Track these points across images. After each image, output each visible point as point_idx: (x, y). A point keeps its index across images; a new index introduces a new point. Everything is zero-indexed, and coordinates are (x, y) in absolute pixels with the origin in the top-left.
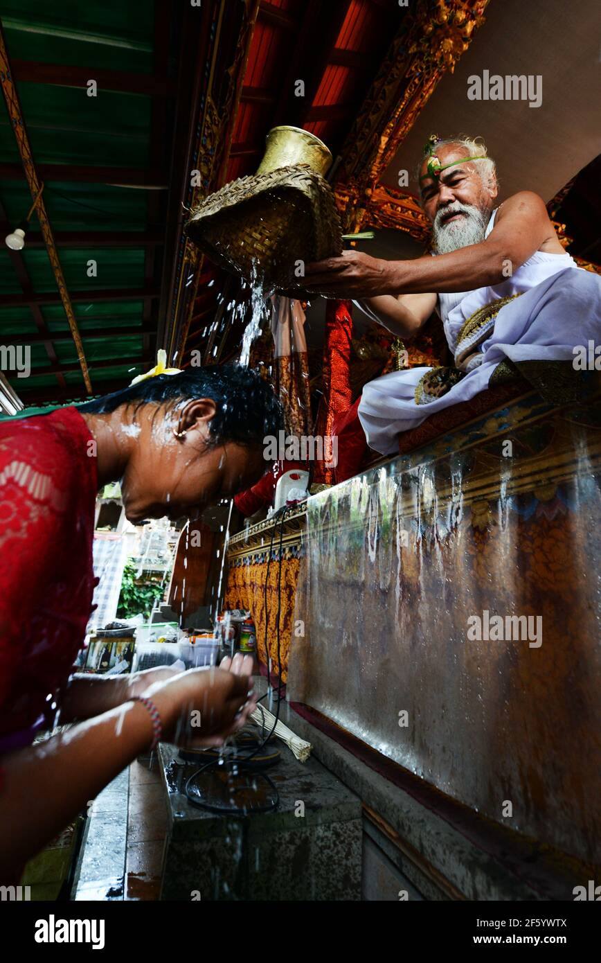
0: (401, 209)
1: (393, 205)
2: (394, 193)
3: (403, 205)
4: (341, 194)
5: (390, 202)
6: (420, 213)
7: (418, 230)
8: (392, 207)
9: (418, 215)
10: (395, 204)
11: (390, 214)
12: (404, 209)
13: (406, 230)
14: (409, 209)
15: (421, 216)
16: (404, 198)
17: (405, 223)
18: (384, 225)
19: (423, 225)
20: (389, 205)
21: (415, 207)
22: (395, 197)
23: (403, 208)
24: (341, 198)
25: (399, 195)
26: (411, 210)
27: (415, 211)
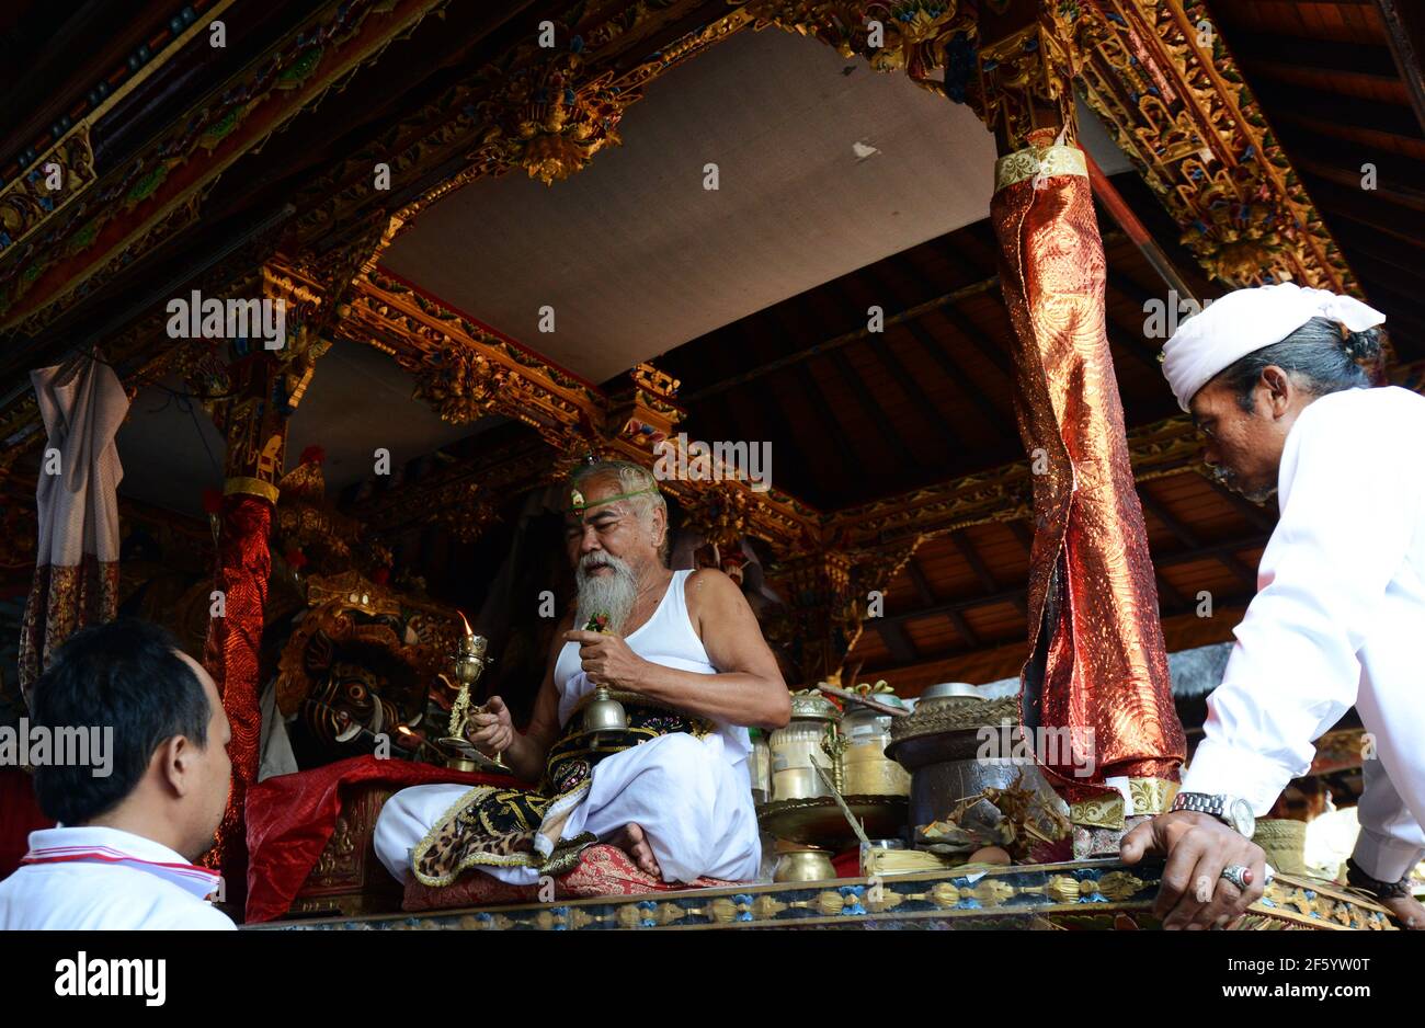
0: (389, 311)
1: (375, 303)
3: (394, 303)
4: (275, 272)
5: (369, 295)
6: (423, 324)
7: (413, 356)
8: (371, 305)
9: (419, 327)
10: (377, 299)
11: (364, 318)
12: (394, 312)
13: (389, 350)
14: (404, 314)
15: (423, 329)
16: (398, 291)
17: (388, 336)
18: (348, 335)
19: (425, 346)
20: (366, 299)
21: (417, 312)
22: (382, 285)
23: (392, 308)
24: (274, 279)
25: (390, 283)
26: (407, 315)
27: (413, 319)
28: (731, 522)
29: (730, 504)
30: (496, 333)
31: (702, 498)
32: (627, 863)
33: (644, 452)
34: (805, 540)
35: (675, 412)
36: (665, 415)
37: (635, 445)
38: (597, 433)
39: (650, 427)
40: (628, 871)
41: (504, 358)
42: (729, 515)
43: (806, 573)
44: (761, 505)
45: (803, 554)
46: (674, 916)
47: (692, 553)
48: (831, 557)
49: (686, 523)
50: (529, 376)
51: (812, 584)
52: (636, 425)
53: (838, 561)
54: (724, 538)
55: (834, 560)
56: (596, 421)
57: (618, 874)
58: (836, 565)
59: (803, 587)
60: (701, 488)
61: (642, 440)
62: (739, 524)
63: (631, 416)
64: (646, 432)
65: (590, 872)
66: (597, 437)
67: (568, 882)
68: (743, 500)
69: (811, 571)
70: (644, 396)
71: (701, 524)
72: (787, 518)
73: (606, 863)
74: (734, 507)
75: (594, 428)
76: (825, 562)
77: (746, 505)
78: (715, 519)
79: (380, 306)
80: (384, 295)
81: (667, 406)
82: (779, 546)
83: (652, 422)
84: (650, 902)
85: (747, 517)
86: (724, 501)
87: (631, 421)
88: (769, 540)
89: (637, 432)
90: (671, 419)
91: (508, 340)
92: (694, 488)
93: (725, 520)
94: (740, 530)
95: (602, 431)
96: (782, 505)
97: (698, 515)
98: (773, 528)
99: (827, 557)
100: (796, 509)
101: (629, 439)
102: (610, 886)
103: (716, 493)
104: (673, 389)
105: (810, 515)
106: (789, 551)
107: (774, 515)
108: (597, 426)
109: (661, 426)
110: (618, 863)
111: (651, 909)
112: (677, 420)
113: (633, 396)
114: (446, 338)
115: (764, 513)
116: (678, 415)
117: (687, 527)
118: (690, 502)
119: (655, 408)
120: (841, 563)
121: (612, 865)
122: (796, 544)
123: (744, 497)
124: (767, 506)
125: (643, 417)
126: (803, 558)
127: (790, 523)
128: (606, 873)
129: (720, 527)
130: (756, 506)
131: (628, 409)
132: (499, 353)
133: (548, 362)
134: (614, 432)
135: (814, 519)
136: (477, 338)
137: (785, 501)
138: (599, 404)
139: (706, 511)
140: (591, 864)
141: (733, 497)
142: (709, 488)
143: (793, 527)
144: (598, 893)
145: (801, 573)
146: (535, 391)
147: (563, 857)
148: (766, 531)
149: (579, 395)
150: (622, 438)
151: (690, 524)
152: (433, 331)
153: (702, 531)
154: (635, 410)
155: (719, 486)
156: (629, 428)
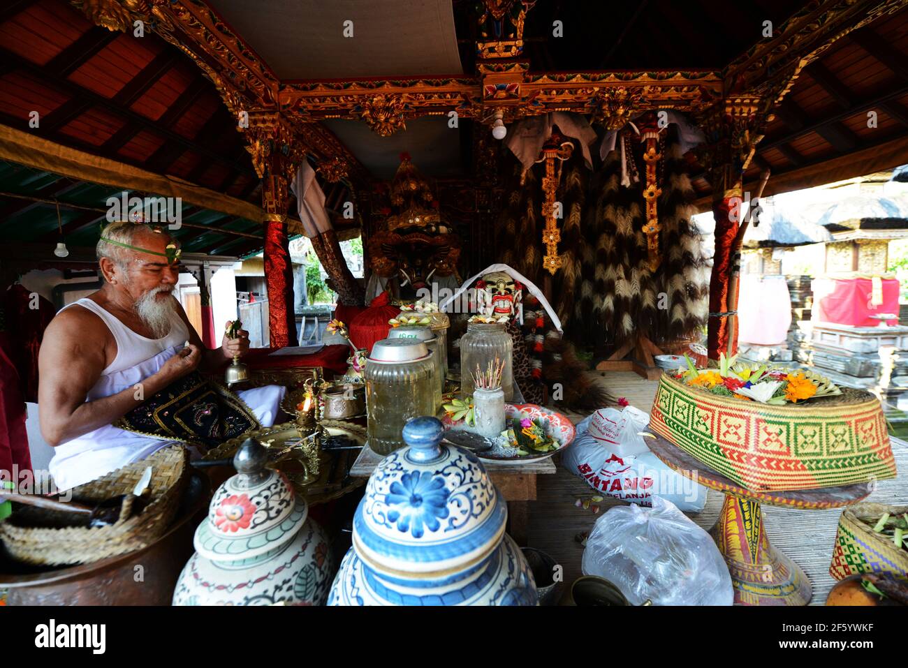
1: (309, 99)
2: (300, 85)
3: (318, 93)
5: (304, 97)
6: (339, 96)
8: (309, 101)
9: (338, 98)
10: (309, 97)
11: (311, 109)
12: (322, 98)
13: (336, 116)
14: (327, 96)
15: (341, 98)
16: (314, 87)
17: (329, 111)
19: (349, 106)
20: (304, 100)
21: (332, 92)
22: (305, 90)
23: (319, 97)
25: (309, 85)
27: (333, 96)
30: (380, 79)
31: (586, 105)
33: (512, 100)
35: (519, 65)
36: (512, 70)
37: (502, 99)
38: (473, 103)
39: (503, 84)
41: (393, 89)
42: (609, 108)
48: (733, 100)
50: (416, 91)
51: (718, 125)
52: (490, 88)
55: (738, 101)
60: (584, 98)
61: (503, 94)
62: (620, 111)
63: (483, 84)
64: (501, 89)
68: (625, 93)
70: (487, 66)
74: (615, 101)
75: (471, 100)
77: (629, 95)
78: (601, 114)
79: (313, 100)
80: (312, 93)
81: (509, 65)
83: (504, 80)
85: (628, 103)
87: (485, 86)
89: (495, 92)
90: (517, 71)
91: (388, 78)
92: (578, 100)
93: (607, 113)
96: (670, 80)
99: (729, 101)
100: (687, 77)
101: (493, 98)
103: (598, 97)
104: (518, 48)
105: (704, 76)
109: (513, 79)
112: (522, 70)
113: (479, 71)
114: (355, 97)
116: (521, 67)
118: (582, 110)
119: (500, 70)
120: (746, 101)
123: (625, 89)
125: (493, 81)
127: (685, 89)
129: (607, 118)
130: (640, 92)
132: (388, 88)
133: (420, 77)
134: (482, 98)
135: (711, 77)
136: (371, 87)
137: (672, 76)
139: (596, 111)
142: (590, 96)
146: (426, 97)
149: (453, 86)
150: (487, 100)
152: (347, 96)
154: (484, 79)
155: (599, 91)
156: (487, 92)
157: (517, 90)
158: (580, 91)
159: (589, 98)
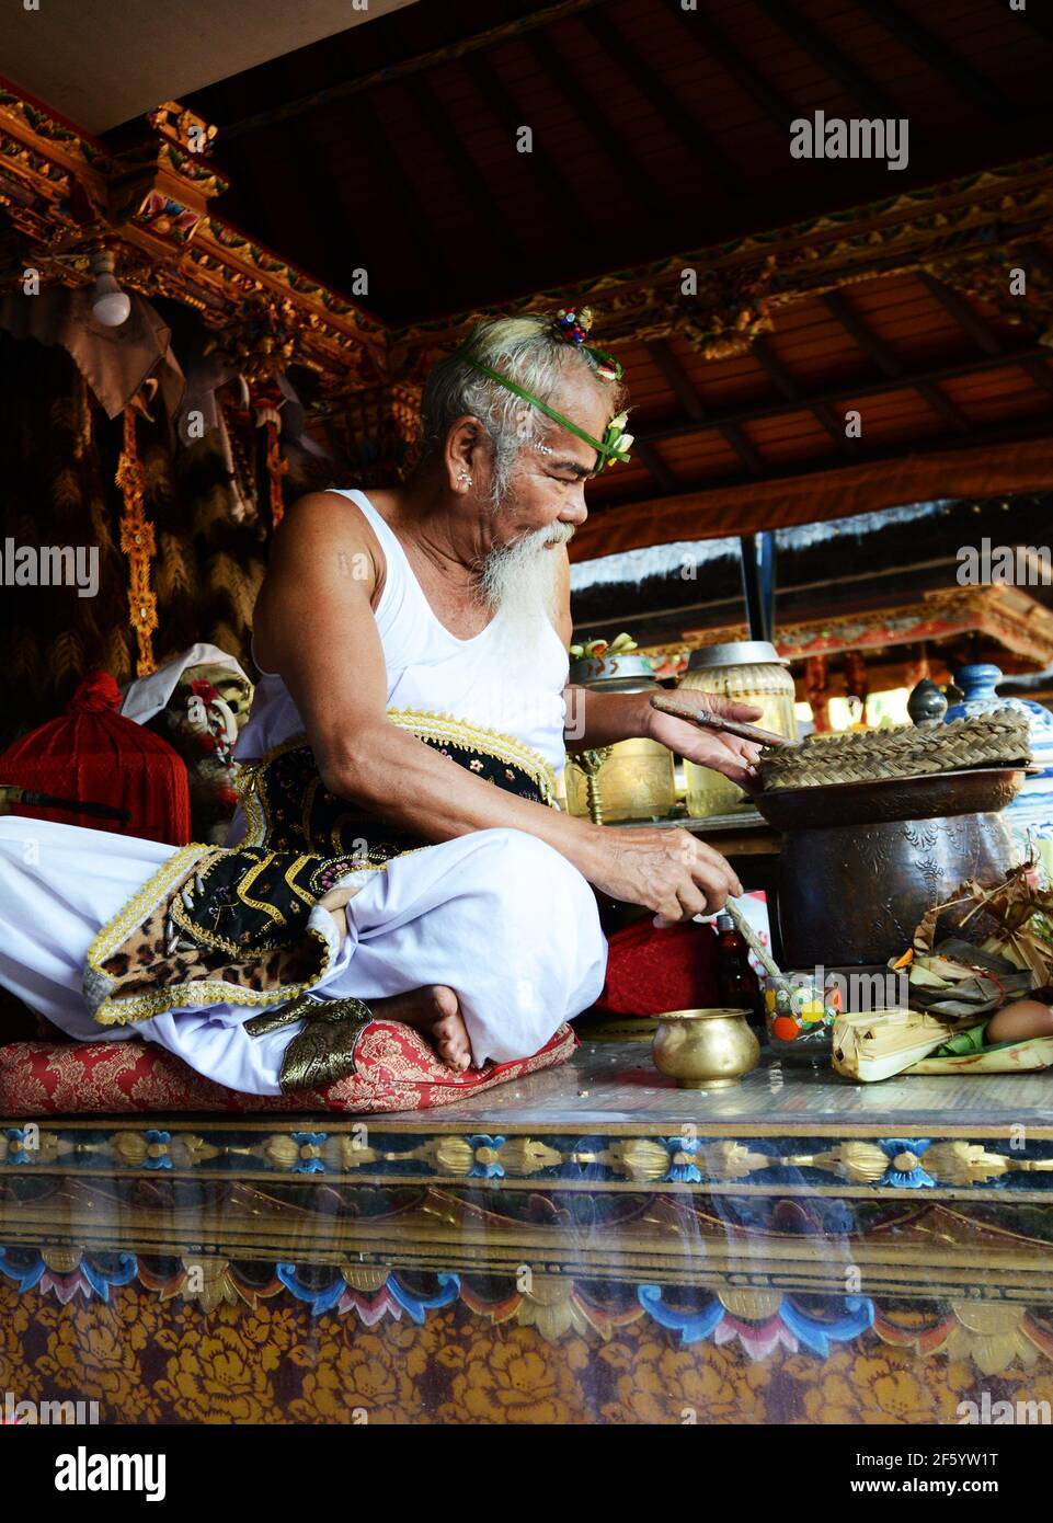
28: (278, 347)
29: (275, 320)
31: (237, 312)
32: (424, 1054)
33: (165, 245)
34: (366, 366)
35: (213, 179)
36: (199, 183)
37: (154, 234)
38: (98, 216)
39: (178, 203)
40: (425, 1066)
42: (275, 337)
43: (364, 416)
44: (314, 318)
45: (362, 387)
46: (542, 1163)
47: (212, 392)
48: (400, 391)
49: (210, 348)
51: (373, 431)
52: (157, 201)
53: (408, 395)
54: (267, 371)
55: (403, 395)
56: (95, 195)
57: (413, 1074)
58: (405, 402)
59: (359, 435)
60: (235, 295)
61: (164, 225)
62: (288, 349)
63: (151, 187)
64: (171, 212)
65: (370, 1077)
66: (98, 222)
67: (331, 1093)
68: (292, 313)
69: (372, 412)
70: (170, 154)
71: (232, 351)
72: (346, 335)
73: (394, 1059)
74: (281, 323)
75: (93, 207)
76: (391, 399)
77: (297, 320)
78: (254, 344)
81: (202, 170)
82: (330, 376)
83: (183, 197)
84: (493, 1136)
85: (297, 336)
86: (267, 316)
87: (150, 195)
88: (319, 369)
89: (157, 214)
90: (207, 190)
92: (227, 296)
93: (269, 344)
94: (289, 359)
95: (104, 210)
96: (340, 317)
97: (228, 337)
98: (326, 350)
99: (395, 391)
100: (358, 323)
101: (147, 224)
102: (401, 1096)
103: (257, 304)
104: (208, 141)
105: (374, 330)
106: (342, 384)
107: (329, 334)
108: (94, 202)
109: (194, 203)
110: (411, 1055)
111: (494, 1146)
112: (215, 193)
113: (155, 153)
115: (317, 330)
116: (217, 186)
117: (210, 354)
118: (219, 318)
119: (185, 173)
120: (411, 399)
121: (403, 1060)
122: (354, 373)
123: (292, 307)
124: (321, 321)
125: (170, 190)
126: (361, 394)
127: (348, 344)
128: (397, 1076)
129: (259, 356)
130: (307, 321)
131: (146, 176)
133: (26, 97)
134: (123, 212)
135: (379, 337)
137: (344, 311)
138: (98, 166)
139: (240, 331)
140: (369, 1062)
141: (279, 310)
142: (247, 295)
143: (352, 349)
144: (382, 1111)
145: (356, 414)
146: (4, 144)
147: (325, 1059)
148: (318, 356)
149: (70, 151)
150: (135, 222)
151: (215, 351)
153: (232, 361)
154: (157, 178)
155: (261, 292)
156: (148, 207)
157: (190, 229)
158: (236, 279)
159: (240, 298)
